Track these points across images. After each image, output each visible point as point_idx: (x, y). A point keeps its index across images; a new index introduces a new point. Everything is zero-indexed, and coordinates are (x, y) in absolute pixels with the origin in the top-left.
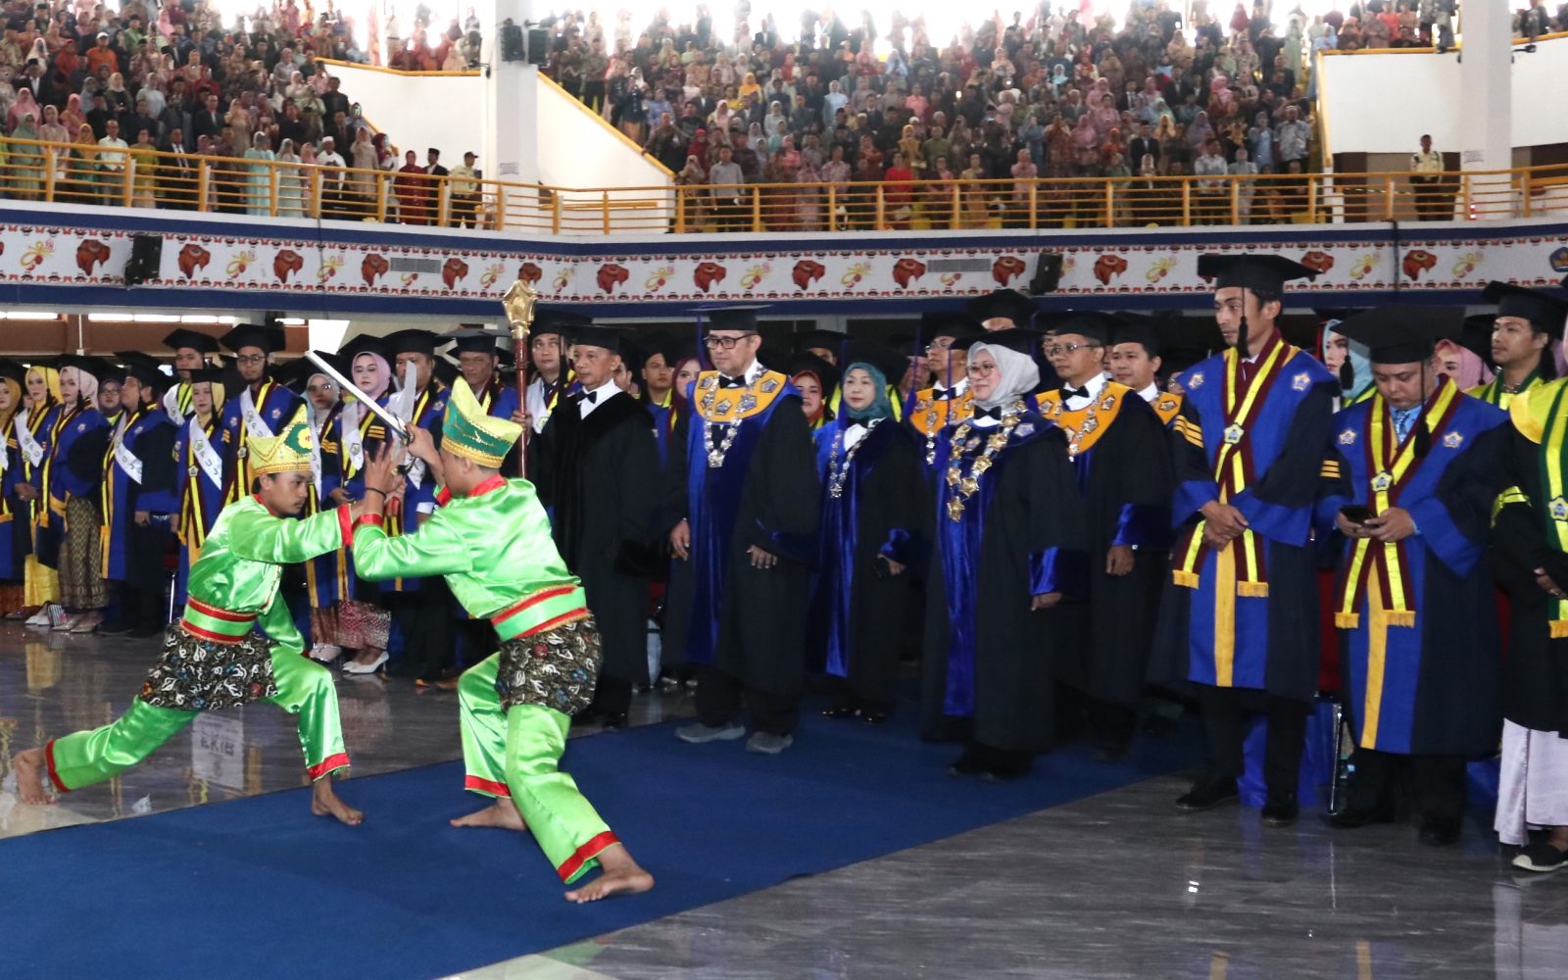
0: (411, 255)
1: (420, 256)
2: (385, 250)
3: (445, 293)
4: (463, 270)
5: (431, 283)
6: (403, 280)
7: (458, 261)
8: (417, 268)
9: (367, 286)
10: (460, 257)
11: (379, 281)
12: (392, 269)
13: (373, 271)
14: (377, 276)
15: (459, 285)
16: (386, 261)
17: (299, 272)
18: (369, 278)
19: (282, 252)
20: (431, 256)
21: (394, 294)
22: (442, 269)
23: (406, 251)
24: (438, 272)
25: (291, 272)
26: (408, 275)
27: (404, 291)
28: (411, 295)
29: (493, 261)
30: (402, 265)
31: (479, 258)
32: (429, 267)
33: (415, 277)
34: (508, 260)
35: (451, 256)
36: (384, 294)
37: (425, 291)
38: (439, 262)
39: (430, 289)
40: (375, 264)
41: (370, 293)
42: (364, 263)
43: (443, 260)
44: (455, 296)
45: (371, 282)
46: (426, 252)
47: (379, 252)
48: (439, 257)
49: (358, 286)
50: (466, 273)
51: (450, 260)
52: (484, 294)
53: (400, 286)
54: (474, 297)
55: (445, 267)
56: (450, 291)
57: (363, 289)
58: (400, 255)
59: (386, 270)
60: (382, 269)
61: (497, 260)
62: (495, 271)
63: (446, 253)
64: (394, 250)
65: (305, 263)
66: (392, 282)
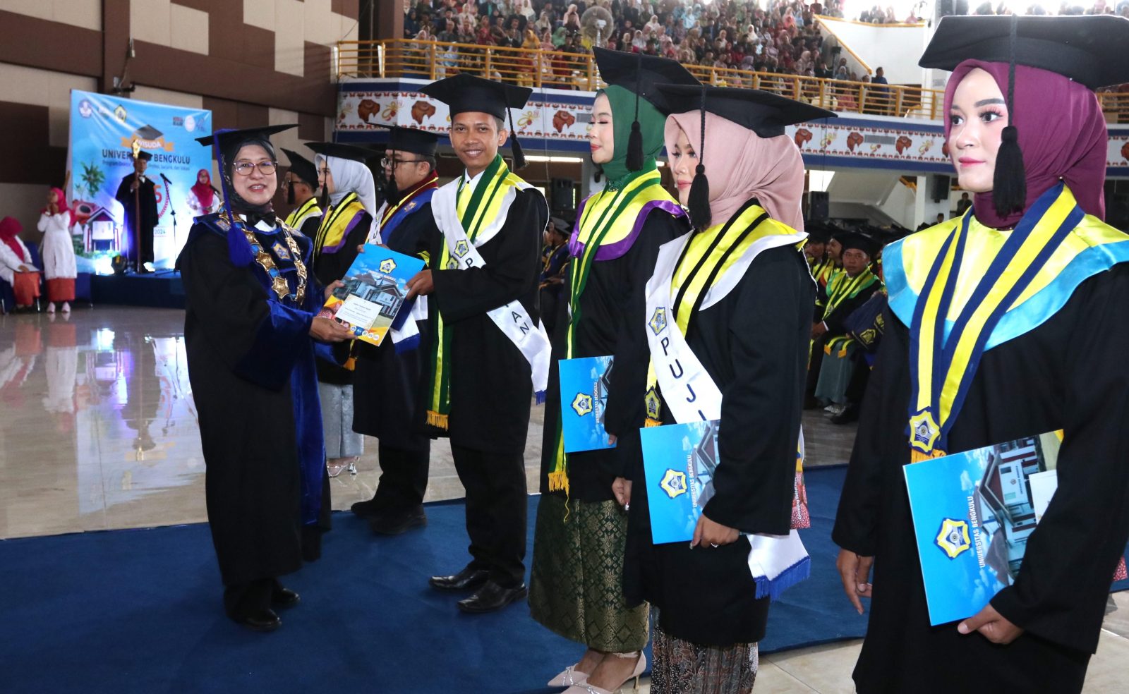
0: (877, 134)
1: (883, 134)
2: (862, 130)
3: (897, 157)
4: (908, 143)
5: (889, 151)
6: (871, 148)
7: (906, 138)
8: (880, 141)
9: (850, 151)
10: (907, 135)
11: (857, 149)
12: (865, 142)
13: (854, 142)
14: (856, 145)
15: (905, 152)
16: (862, 137)
17: (810, 142)
18: (851, 146)
19: (800, 130)
20: (890, 135)
21: (866, 156)
22: (896, 142)
23: (874, 131)
24: (894, 144)
25: (805, 142)
26: (875, 145)
27: (872, 155)
28: (876, 157)
29: (927, 138)
30: (871, 139)
31: (919, 136)
32: (888, 141)
33: (879, 147)
34: (937, 138)
35: (902, 135)
36: (860, 157)
37: (884, 155)
38: (894, 138)
39: (888, 155)
40: (856, 138)
41: (851, 155)
42: (849, 137)
43: (897, 137)
44: (902, 159)
45: (852, 149)
46: (886, 132)
47: (858, 131)
48: (895, 135)
49: (844, 151)
50: (910, 145)
51: (901, 137)
52: (920, 158)
53: (870, 152)
54: (914, 160)
55: (898, 141)
56: (900, 156)
57: (847, 153)
58: (870, 133)
59: (861, 142)
60: (859, 141)
61: (930, 138)
62: (928, 144)
63: (898, 133)
64: (867, 130)
65: (813, 137)
66: (865, 149)
